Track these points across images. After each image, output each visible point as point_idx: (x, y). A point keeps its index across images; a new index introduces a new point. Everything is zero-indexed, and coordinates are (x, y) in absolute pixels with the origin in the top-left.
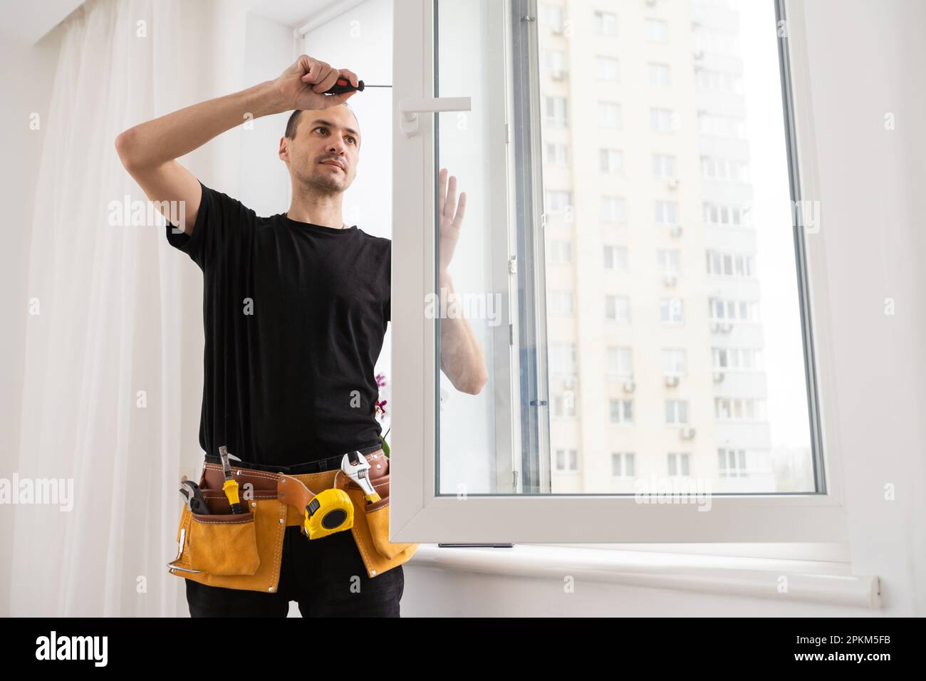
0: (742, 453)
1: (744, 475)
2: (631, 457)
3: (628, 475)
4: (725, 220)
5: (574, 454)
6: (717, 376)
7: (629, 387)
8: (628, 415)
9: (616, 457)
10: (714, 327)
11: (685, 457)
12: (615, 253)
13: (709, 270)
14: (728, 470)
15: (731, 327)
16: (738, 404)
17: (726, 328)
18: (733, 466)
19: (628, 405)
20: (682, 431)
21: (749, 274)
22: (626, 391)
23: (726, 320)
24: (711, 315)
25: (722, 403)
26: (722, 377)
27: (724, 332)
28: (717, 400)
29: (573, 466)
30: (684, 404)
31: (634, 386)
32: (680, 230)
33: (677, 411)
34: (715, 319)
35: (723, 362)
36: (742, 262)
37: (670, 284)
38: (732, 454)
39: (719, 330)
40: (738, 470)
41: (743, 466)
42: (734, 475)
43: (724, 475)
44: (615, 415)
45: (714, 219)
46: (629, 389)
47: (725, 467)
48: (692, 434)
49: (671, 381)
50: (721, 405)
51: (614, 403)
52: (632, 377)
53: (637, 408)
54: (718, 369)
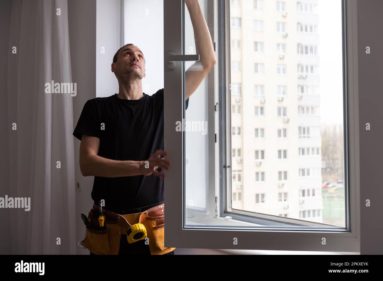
0: (308, 128)
1: (308, 137)
2: (262, 130)
3: (261, 137)
4: (306, 30)
5: (239, 128)
6: (300, 97)
7: (263, 101)
8: (262, 113)
9: (257, 130)
10: (299, 76)
11: (285, 130)
12: (259, 45)
13: (298, 52)
14: (302, 135)
15: (306, 76)
16: (308, 108)
17: (305, 77)
18: (304, 133)
19: (262, 109)
20: (284, 119)
21: (315, 54)
22: (261, 103)
23: (304, 74)
24: (298, 71)
25: (301, 108)
26: (302, 97)
27: (303, 78)
28: (299, 107)
29: (239, 133)
30: (285, 109)
31: (265, 101)
32: (287, 35)
33: (282, 111)
34: (300, 73)
35: (302, 91)
36: (312, 49)
37: (282, 59)
38: (304, 129)
39: (301, 78)
40: (306, 135)
41: (308, 133)
42: (304, 137)
43: (300, 137)
44: (256, 113)
45: (302, 30)
46: (263, 103)
47: (301, 134)
48: (288, 121)
49: (280, 99)
50: (300, 109)
51: (256, 108)
52: (264, 97)
53: (266, 110)
54: (300, 94)
